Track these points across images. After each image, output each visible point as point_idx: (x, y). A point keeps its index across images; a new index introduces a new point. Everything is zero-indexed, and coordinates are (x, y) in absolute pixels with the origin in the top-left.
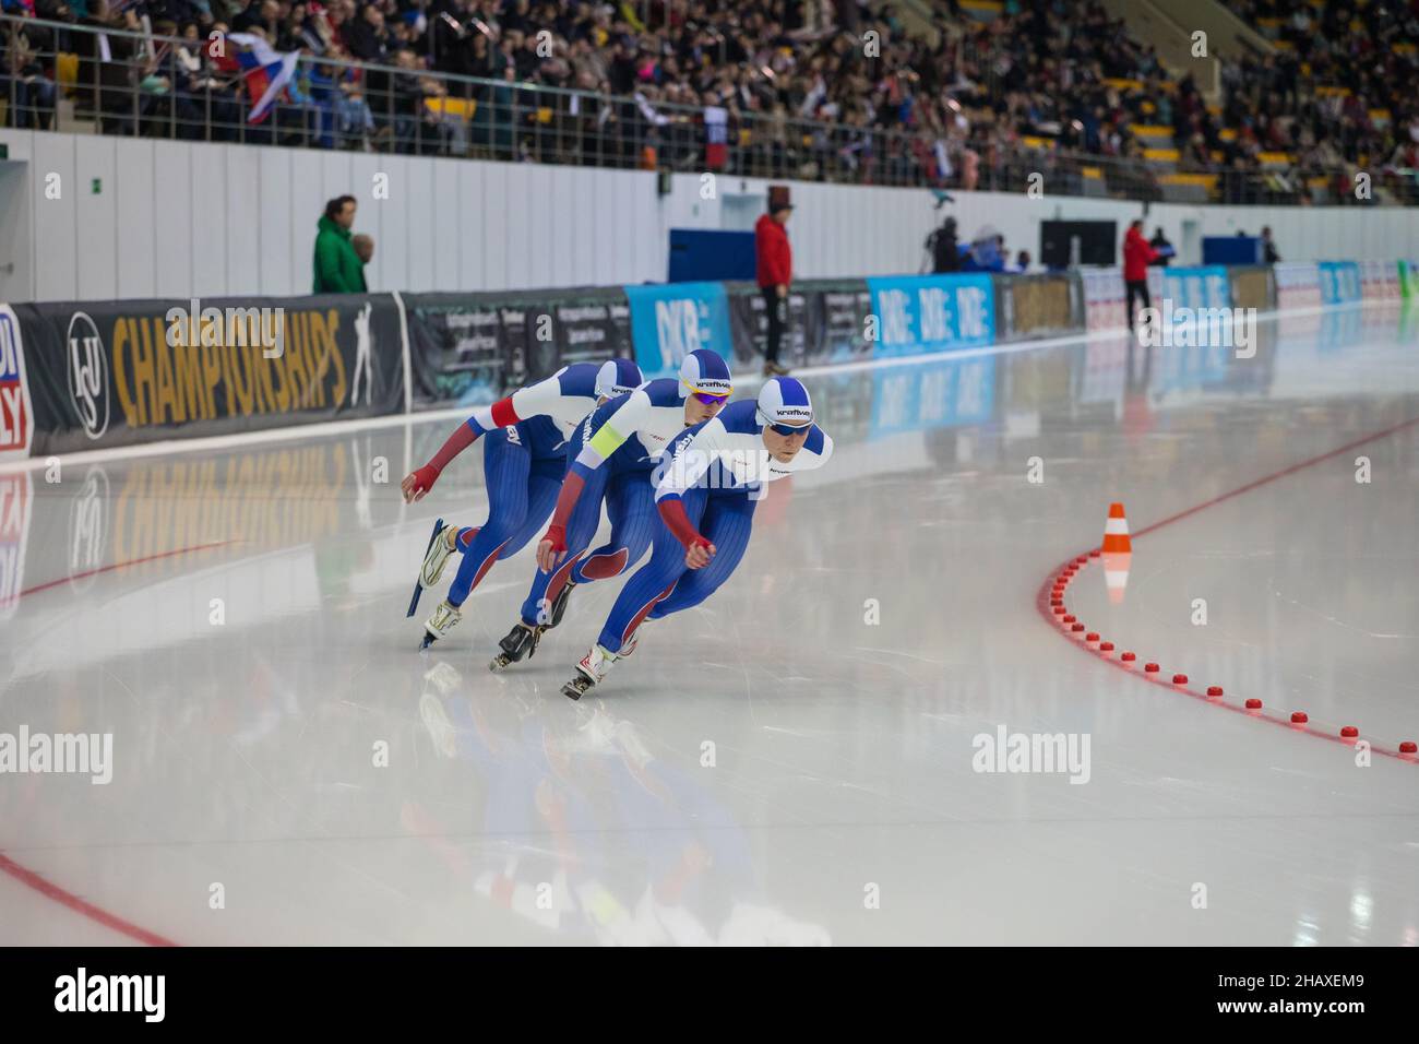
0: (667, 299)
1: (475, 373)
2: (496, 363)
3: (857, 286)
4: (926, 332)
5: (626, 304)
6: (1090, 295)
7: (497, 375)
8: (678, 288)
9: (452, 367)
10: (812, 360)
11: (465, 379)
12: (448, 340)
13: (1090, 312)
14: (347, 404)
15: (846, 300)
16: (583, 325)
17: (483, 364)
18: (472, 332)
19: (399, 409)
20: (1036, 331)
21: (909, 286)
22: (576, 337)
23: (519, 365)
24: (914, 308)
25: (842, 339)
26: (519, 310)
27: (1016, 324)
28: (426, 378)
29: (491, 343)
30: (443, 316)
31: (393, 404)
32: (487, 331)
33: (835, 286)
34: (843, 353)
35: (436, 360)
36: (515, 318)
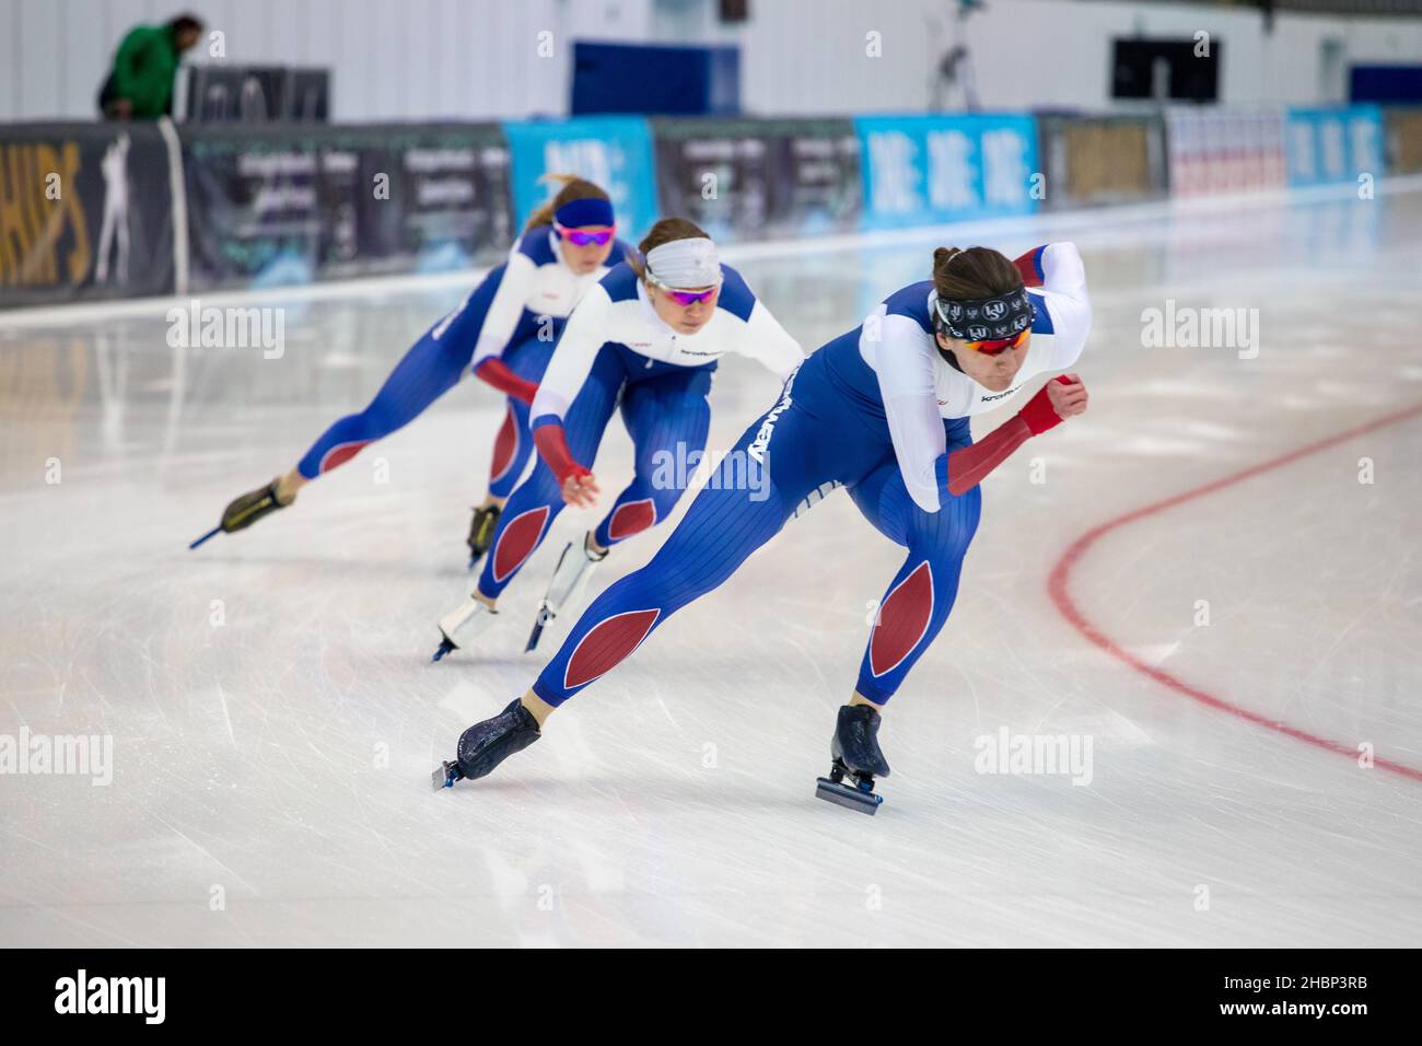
0: (564, 140)
1: (281, 243)
2: (312, 228)
3: (837, 127)
4: (939, 194)
5: (503, 145)
6: (1178, 145)
7: (313, 245)
8: (584, 125)
9: (248, 230)
10: (775, 230)
11: (266, 250)
12: (240, 190)
13: (1178, 171)
14: (90, 279)
15: (821, 147)
16: (440, 175)
17: (291, 229)
18: (278, 181)
19: (167, 289)
20: (1098, 195)
21: (917, 129)
22: (430, 192)
23: (345, 231)
24: (922, 161)
25: (816, 205)
26: (349, 150)
27: (1071, 184)
28: (209, 245)
29: (305, 198)
30: (233, 159)
31: (159, 280)
32: (299, 180)
33: (806, 127)
34: (816, 223)
35: (223, 217)
36: (341, 163)
